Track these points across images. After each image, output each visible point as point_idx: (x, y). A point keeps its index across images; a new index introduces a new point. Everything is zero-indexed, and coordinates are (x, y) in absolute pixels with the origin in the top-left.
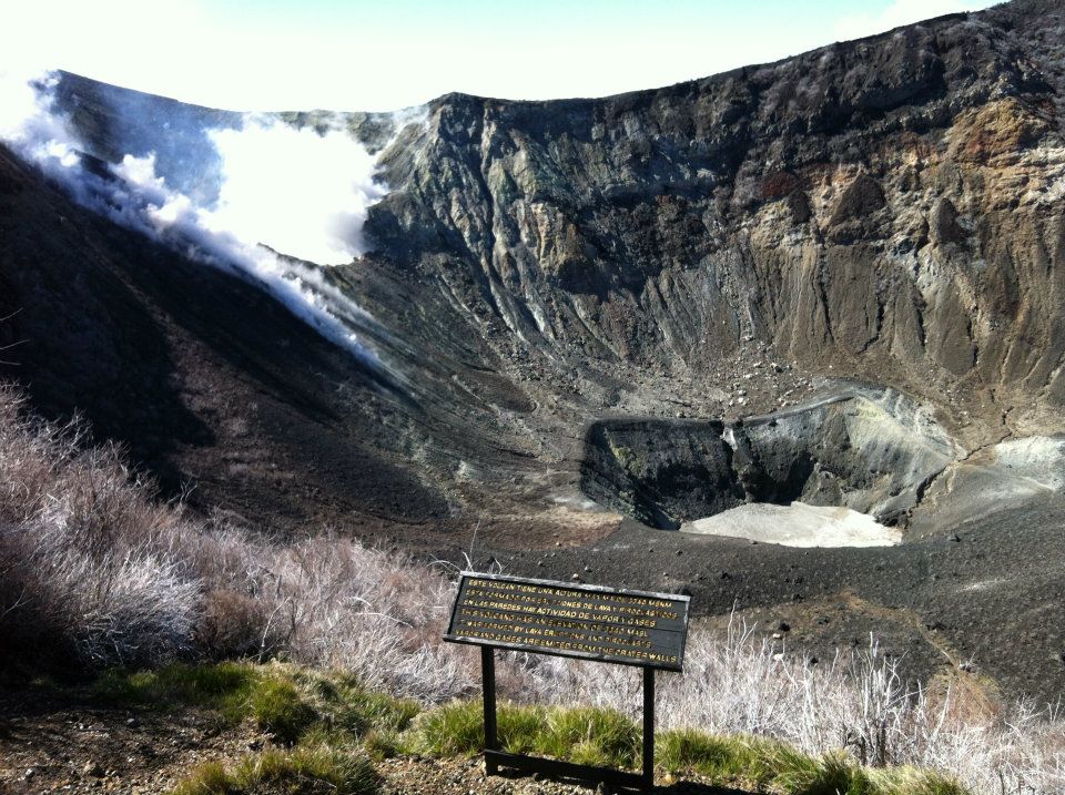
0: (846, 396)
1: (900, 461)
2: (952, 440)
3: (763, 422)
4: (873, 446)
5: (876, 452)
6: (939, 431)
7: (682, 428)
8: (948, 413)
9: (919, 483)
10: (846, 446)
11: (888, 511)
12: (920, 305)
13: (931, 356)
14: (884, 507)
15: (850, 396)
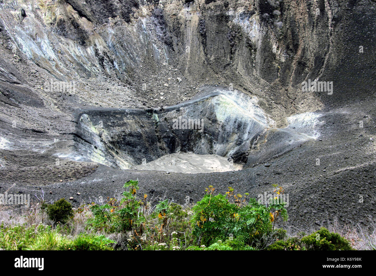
0: (215, 94)
1: (242, 127)
2: (267, 116)
3: (173, 109)
4: (228, 120)
5: (230, 123)
6: (261, 111)
7: (131, 114)
8: (265, 102)
9: (251, 138)
10: (215, 121)
11: (236, 153)
12: (250, 46)
13: (256, 73)
14: (235, 151)
15: (216, 94)
